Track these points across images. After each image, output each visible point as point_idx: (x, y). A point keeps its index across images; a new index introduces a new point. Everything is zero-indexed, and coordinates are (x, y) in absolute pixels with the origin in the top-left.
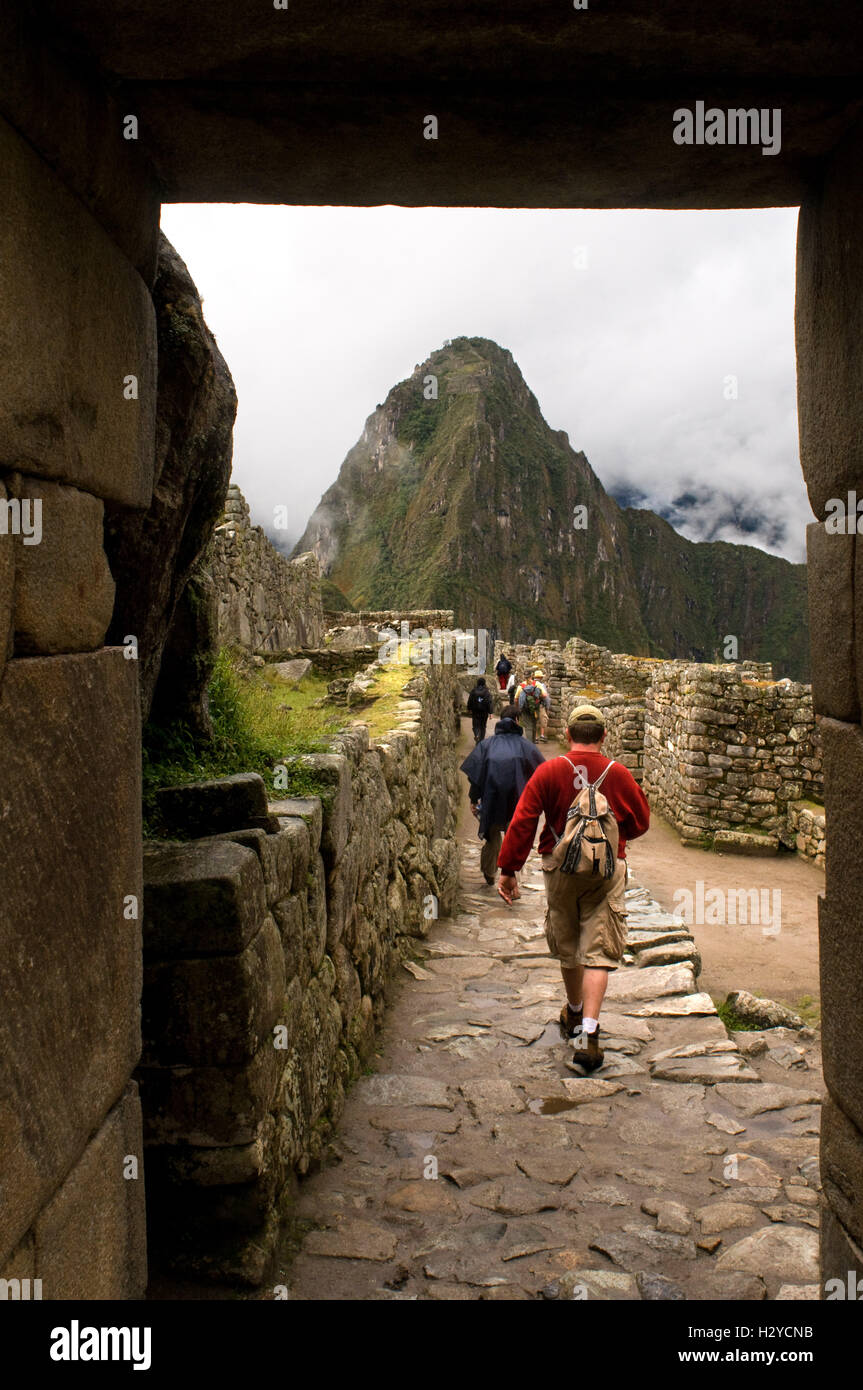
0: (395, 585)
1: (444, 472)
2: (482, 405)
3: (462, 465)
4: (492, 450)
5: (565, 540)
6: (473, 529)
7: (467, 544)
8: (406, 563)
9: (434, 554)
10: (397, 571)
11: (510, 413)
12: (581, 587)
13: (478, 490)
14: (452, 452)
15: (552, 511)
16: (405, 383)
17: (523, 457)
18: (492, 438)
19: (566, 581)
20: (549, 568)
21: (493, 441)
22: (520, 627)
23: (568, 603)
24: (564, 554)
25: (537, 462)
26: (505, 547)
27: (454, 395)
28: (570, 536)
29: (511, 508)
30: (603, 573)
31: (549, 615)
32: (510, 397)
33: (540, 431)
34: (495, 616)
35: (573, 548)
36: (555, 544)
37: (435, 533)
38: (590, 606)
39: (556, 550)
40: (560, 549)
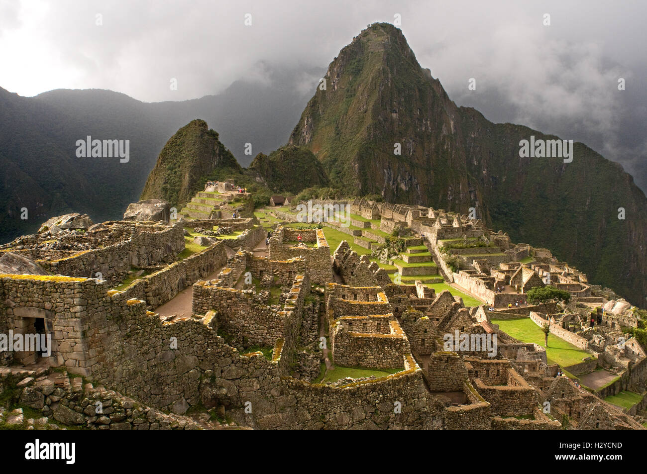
0: (341, 147)
1: (366, 92)
2: (385, 58)
3: (374, 88)
4: (390, 80)
5: (426, 124)
6: (379, 120)
7: (376, 127)
8: (347, 136)
9: (360, 132)
10: (343, 140)
11: (400, 62)
12: (433, 147)
13: (382, 100)
14: (370, 82)
15: (420, 110)
16: (348, 47)
17: (405, 84)
18: (390, 74)
19: (426, 144)
20: (418, 138)
21: (390, 76)
22: (402, 167)
23: (427, 155)
24: (426, 131)
25: (413, 86)
26: (396, 128)
27: (372, 53)
28: (429, 123)
29: (399, 109)
30: (445, 140)
31: (417, 161)
32: (400, 53)
33: (415, 70)
34: (389, 163)
35: (430, 128)
36: (421, 126)
37: (361, 121)
38: (438, 157)
39: (421, 129)
40: (424, 129)
